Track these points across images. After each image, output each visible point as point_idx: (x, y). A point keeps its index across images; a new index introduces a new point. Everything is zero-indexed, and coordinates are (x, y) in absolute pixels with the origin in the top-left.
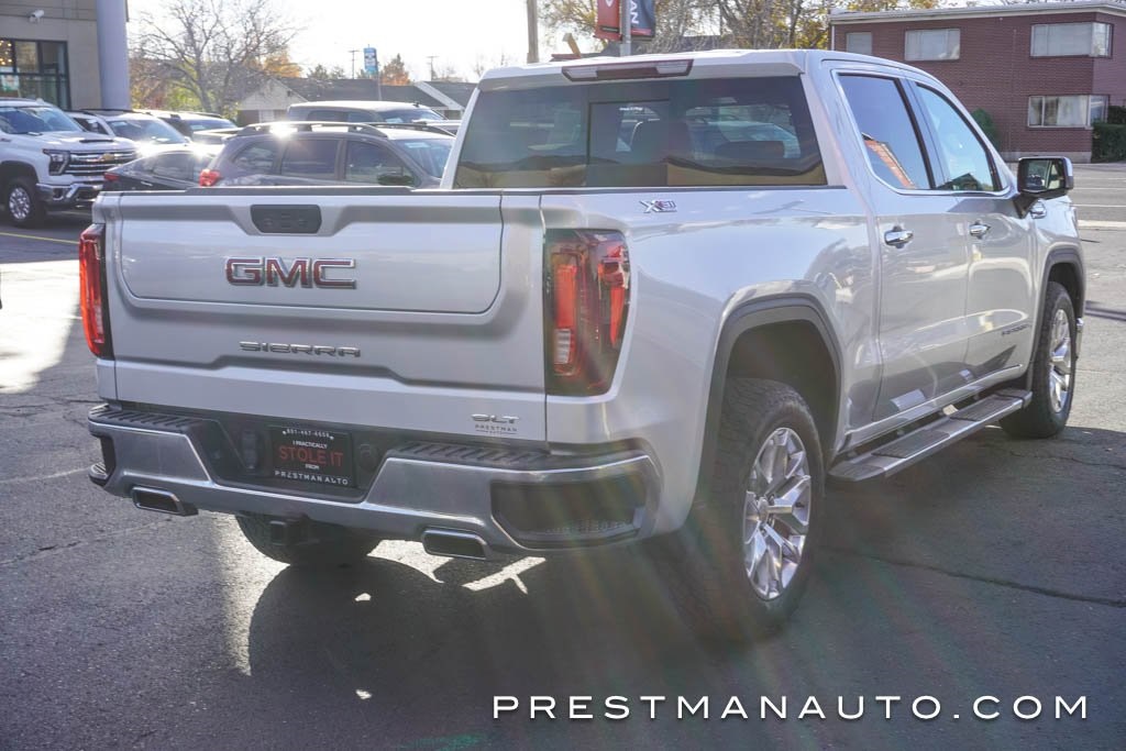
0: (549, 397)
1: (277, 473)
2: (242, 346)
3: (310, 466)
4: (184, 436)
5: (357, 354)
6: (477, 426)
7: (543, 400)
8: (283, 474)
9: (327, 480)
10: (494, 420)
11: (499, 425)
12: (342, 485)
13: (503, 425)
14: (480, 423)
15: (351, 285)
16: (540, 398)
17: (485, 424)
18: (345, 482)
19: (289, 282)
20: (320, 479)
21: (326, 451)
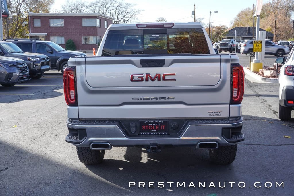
0: (230, 105)
1: (141, 133)
2: (132, 99)
3: (153, 130)
4: (116, 126)
5: (173, 98)
6: (209, 114)
7: (229, 106)
8: (144, 133)
9: (159, 133)
10: (214, 112)
11: (216, 114)
12: (164, 134)
13: (217, 114)
14: (210, 114)
15: (174, 80)
16: (228, 106)
17: (212, 114)
18: (166, 133)
19: (153, 80)
20: (157, 133)
21: (159, 126)
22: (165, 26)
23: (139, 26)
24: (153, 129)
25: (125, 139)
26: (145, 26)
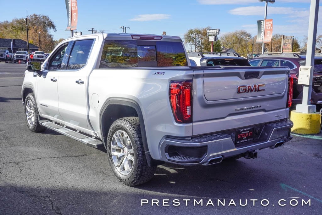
1: (237, 142)
4: (230, 138)
5: (260, 106)
7: (285, 110)
8: (239, 142)
12: (251, 140)
13: (280, 117)
15: (264, 90)
17: (277, 117)
19: (252, 91)
20: (247, 140)
21: (249, 133)
22: (155, 38)
23: (134, 37)
24: (244, 137)
25: (237, 149)
26: (139, 37)
